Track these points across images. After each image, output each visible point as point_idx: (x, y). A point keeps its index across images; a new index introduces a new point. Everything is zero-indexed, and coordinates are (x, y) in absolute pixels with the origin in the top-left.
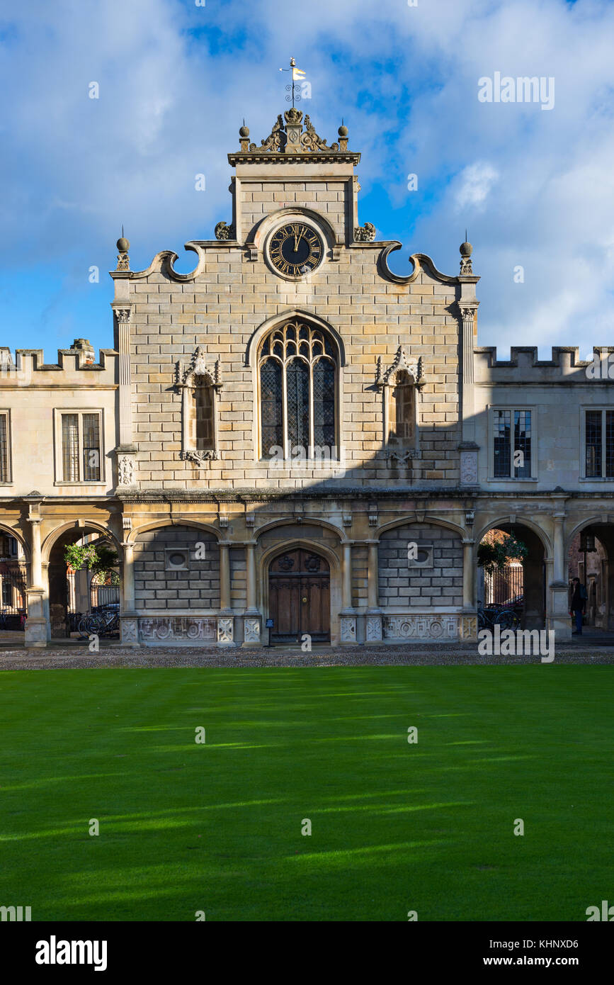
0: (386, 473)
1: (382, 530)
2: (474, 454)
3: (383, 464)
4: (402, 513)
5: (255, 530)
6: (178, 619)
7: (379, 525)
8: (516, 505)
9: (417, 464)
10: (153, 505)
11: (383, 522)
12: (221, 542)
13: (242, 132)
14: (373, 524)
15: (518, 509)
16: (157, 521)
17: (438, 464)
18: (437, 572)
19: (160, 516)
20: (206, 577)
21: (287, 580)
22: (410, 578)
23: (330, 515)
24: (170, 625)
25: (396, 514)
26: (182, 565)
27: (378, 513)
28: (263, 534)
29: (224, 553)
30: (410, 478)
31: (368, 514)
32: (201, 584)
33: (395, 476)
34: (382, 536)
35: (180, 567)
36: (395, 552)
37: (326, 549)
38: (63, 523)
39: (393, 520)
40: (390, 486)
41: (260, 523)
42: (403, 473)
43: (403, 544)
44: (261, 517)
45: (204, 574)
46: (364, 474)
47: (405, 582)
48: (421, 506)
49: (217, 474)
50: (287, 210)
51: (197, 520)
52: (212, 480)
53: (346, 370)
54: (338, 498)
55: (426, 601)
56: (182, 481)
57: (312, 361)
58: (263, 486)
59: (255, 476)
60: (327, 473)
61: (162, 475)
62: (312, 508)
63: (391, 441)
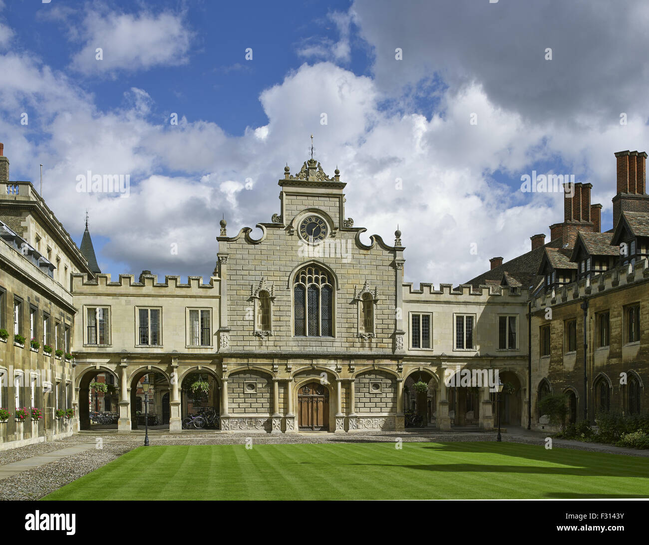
0: (359, 345)
1: (357, 373)
2: (402, 336)
3: (357, 340)
4: (367, 365)
5: (292, 372)
6: (250, 418)
7: (355, 371)
9: (374, 340)
10: (239, 359)
11: (358, 369)
12: (274, 378)
13: (286, 169)
14: (351, 370)
15: (424, 365)
16: (240, 367)
17: (384, 340)
18: (384, 395)
19: (242, 365)
20: (266, 397)
21: (306, 399)
22: (370, 398)
23: (329, 365)
24: (246, 422)
25: (364, 365)
26: (253, 390)
27: (355, 365)
28: (296, 375)
29: (276, 384)
30: (371, 347)
31: (350, 365)
32: (263, 401)
33: (363, 346)
34: (357, 376)
35: (252, 391)
36: (363, 385)
38: (189, 368)
39: (362, 369)
40: (362, 352)
41: (294, 369)
42: (367, 345)
43: (367, 381)
44: (295, 366)
45: (265, 396)
46: (347, 345)
47: (368, 400)
48: (376, 361)
49: (271, 343)
50: (310, 210)
51: (262, 367)
52: (269, 346)
53: (339, 292)
54: (335, 357)
55: (379, 410)
56: (253, 347)
57: (321, 286)
58: (296, 350)
59: (292, 345)
60: (328, 344)
61: (243, 343)
62: (321, 362)
63: (361, 328)
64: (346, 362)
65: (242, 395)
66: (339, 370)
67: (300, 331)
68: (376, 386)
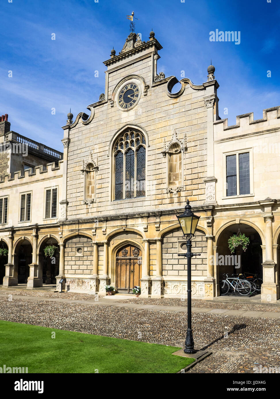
0: (167, 201)
1: (163, 232)
2: (213, 183)
3: (166, 196)
4: (172, 222)
5: (107, 235)
6: (79, 279)
8: (240, 212)
9: (183, 194)
10: (70, 226)
11: (164, 227)
12: (93, 241)
15: (242, 215)
16: (71, 233)
17: (195, 192)
19: (72, 230)
21: (125, 261)
22: (178, 259)
23: (138, 225)
24: (76, 282)
25: (169, 222)
26: (81, 253)
27: (160, 223)
29: (95, 247)
30: (179, 202)
31: (156, 223)
32: (88, 263)
33: (172, 202)
34: (164, 236)
35: (81, 255)
36: (171, 244)
37: (139, 244)
39: (168, 227)
40: (170, 208)
41: (110, 231)
42: (176, 200)
43: (175, 240)
44: (111, 227)
45: (89, 258)
46: (157, 202)
47: (176, 262)
49: (95, 210)
50: (125, 79)
51: (85, 232)
52: (93, 213)
53: (150, 149)
54: (141, 216)
56: (83, 215)
57: (135, 148)
58: (112, 213)
59: (110, 208)
60: (139, 204)
61: (76, 212)
62: (130, 222)
63: (170, 183)
64: (152, 220)
65: (74, 258)
66: (146, 230)
68: (185, 244)
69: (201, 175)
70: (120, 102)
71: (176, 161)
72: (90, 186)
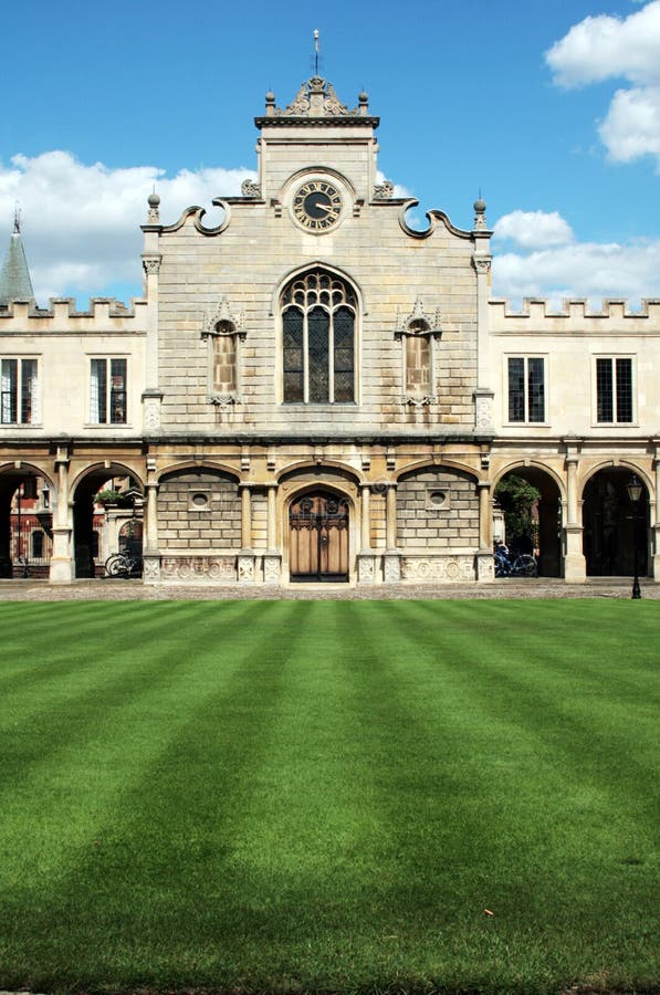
0: (404, 418)
1: (400, 473)
2: (489, 399)
3: (401, 409)
4: (419, 456)
5: (276, 472)
6: (200, 558)
7: (397, 467)
8: (530, 449)
9: (433, 409)
10: (177, 447)
11: (402, 465)
12: (242, 483)
13: (268, 98)
14: (391, 467)
15: (533, 453)
16: (180, 462)
17: (455, 409)
18: (454, 514)
19: (184, 457)
20: (227, 518)
21: (308, 521)
22: (427, 519)
23: (348, 457)
24: (191, 564)
25: (414, 456)
26: (204, 506)
27: (396, 456)
28: (285, 477)
29: (246, 494)
30: (427, 422)
31: (387, 456)
32: (223, 525)
33: (412, 421)
34: (401, 478)
35: (203, 508)
36: (412, 494)
38: (89, 464)
39: (410, 464)
40: (408, 430)
41: (282, 465)
42: (420, 418)
43: (421, 486)
44: (282, 459)
45: (226, 515)
46: (382, 418)
47: (423, 524)
48: (438, 449)
49: (239, 418)
50: (309, 170)
51: (221, 462)
52: (234, 425)
53: (366, 318)
54: (358, 442)
55: (443, 542)
56: (206, 425)
57: (331, 309)
58: (284, 429)
59: (275, 418)
60: (345, 417)
61: (186, 418)
62: (332, 450)
63: (409, 387)
64: (379, 450)
65: (183, 515)
66: (366, 467)
67: (292, 394)
68: (438, 495)
69: (466, 382)
70: (296, 211)
71: (415, 348)
72: (218, 367)
